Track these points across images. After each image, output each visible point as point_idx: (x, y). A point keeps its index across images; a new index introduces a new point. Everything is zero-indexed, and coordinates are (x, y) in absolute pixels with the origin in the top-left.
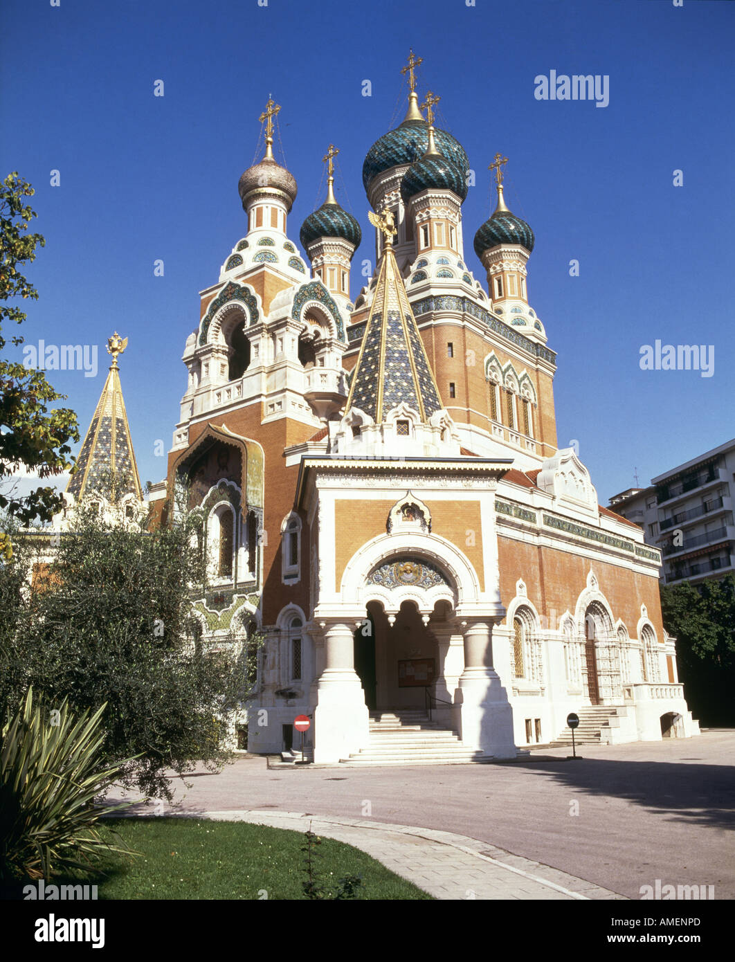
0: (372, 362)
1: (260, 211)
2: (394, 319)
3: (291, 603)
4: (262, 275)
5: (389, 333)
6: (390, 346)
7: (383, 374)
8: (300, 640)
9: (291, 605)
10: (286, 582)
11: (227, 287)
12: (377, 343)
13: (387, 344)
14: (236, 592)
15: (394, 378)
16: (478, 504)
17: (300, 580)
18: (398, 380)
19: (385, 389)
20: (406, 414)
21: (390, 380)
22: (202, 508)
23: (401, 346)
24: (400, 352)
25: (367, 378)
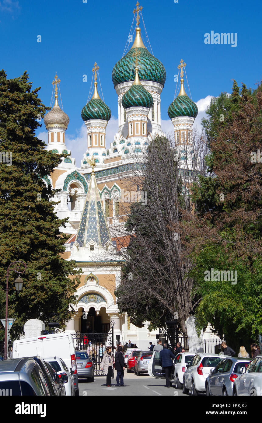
0: (84, 222)
2: (93, 204)
6: (90, 215)
7: (87, 227)
12: (86, 214)
15: (91, 228)
20: (93, 243)
24: (94, 218)
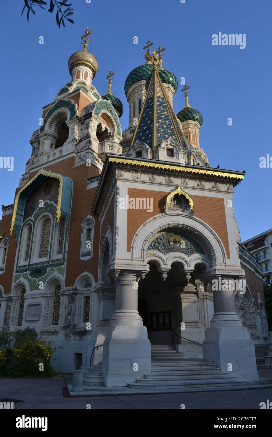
0: (148, 120)
1: (79, 72)
3: (85, 272)
4: (79, 95)
5: (158, 106)
6: (159, 112)
7: (156, 125)
8: (89, 297)
9: (85, 273)
10: (83, 259)
11: (58, 102)
13: (157, 111)
14: (49, 266)
15: (163, 128)
16: (222, 200)
17: (92, 257)
18: (165, 129)
19: (158, 132)
20: (173, 145)
21: (160, 128)
22: (32, 218)
23: (166, 113)
24: (165, 116)
25: (145, 128)
